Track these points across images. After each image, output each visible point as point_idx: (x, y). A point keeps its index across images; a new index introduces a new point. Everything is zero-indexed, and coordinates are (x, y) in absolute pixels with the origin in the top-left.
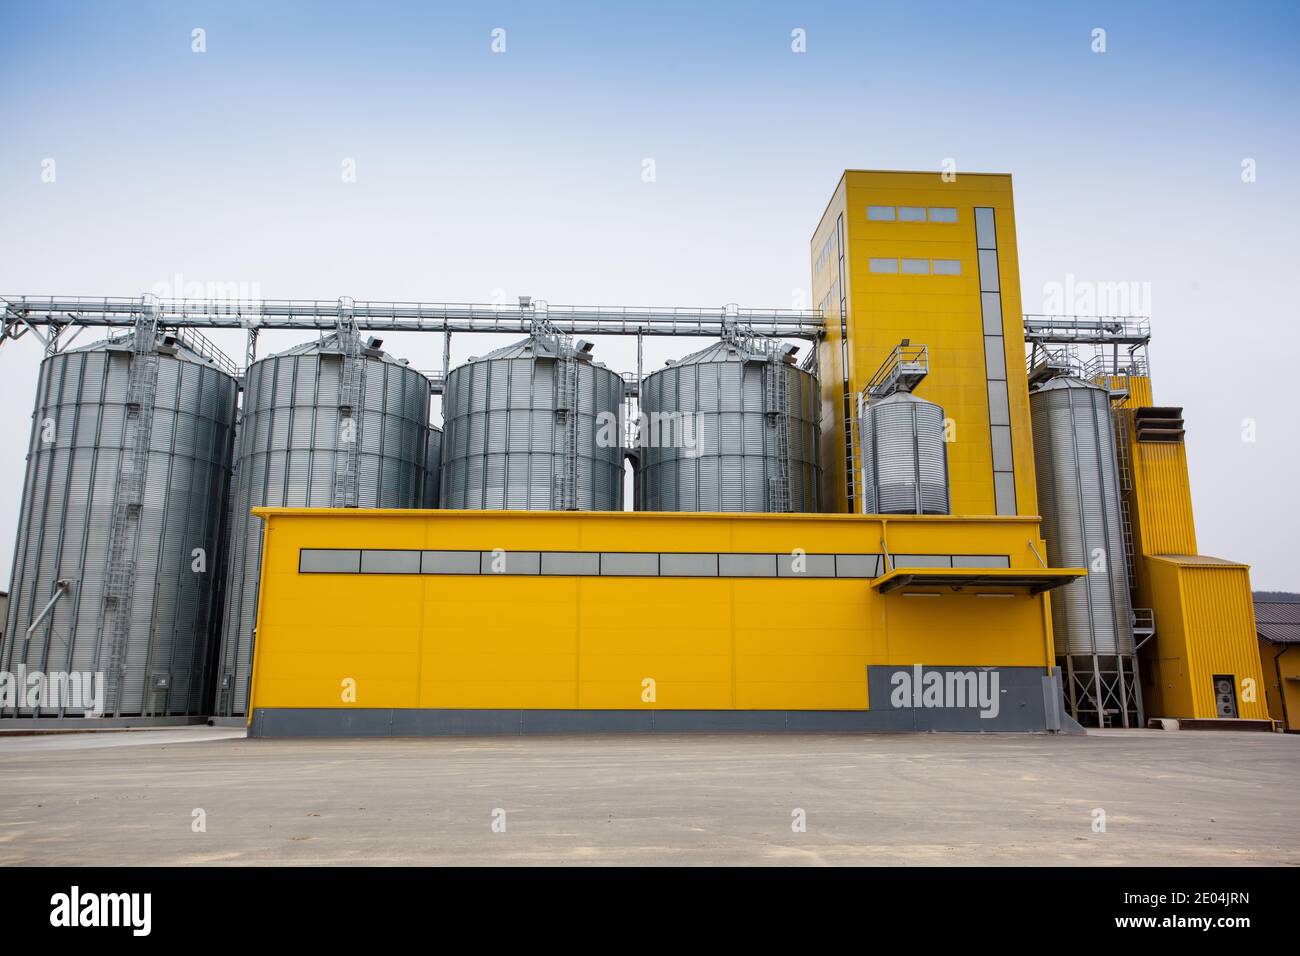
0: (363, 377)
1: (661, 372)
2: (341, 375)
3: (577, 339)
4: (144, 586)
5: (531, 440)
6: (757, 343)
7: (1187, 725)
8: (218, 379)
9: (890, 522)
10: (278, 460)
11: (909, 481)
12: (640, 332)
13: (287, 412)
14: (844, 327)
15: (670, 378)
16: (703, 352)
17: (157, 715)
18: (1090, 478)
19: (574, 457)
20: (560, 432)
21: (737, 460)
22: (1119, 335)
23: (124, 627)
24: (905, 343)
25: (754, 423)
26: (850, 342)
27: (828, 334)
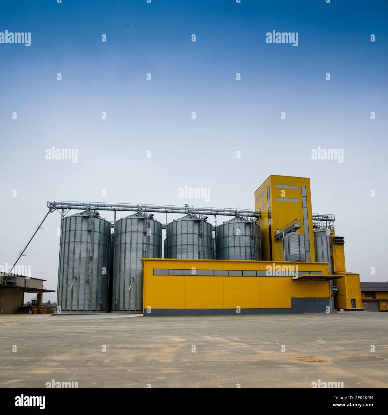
0: (149, 224)
1: (223, 225)
2: (143, 223)
3: (203, 216)
4: (95, 278)
5: (193, 241)
7: (345, 310)
8: (108, 223)
10: (123, 246)
12: (215, 214)
13: (130, 233)
14: (270, 215)
15: (226, 227)
16: (232, 220)
17: (100, 310)
18: (325, 253)
19: (204, 246)
20: (200, 239)
21: (244, 248)
22: (328, 218)
23: (91, 288)
25: (248, 238)
27: (262, 216)
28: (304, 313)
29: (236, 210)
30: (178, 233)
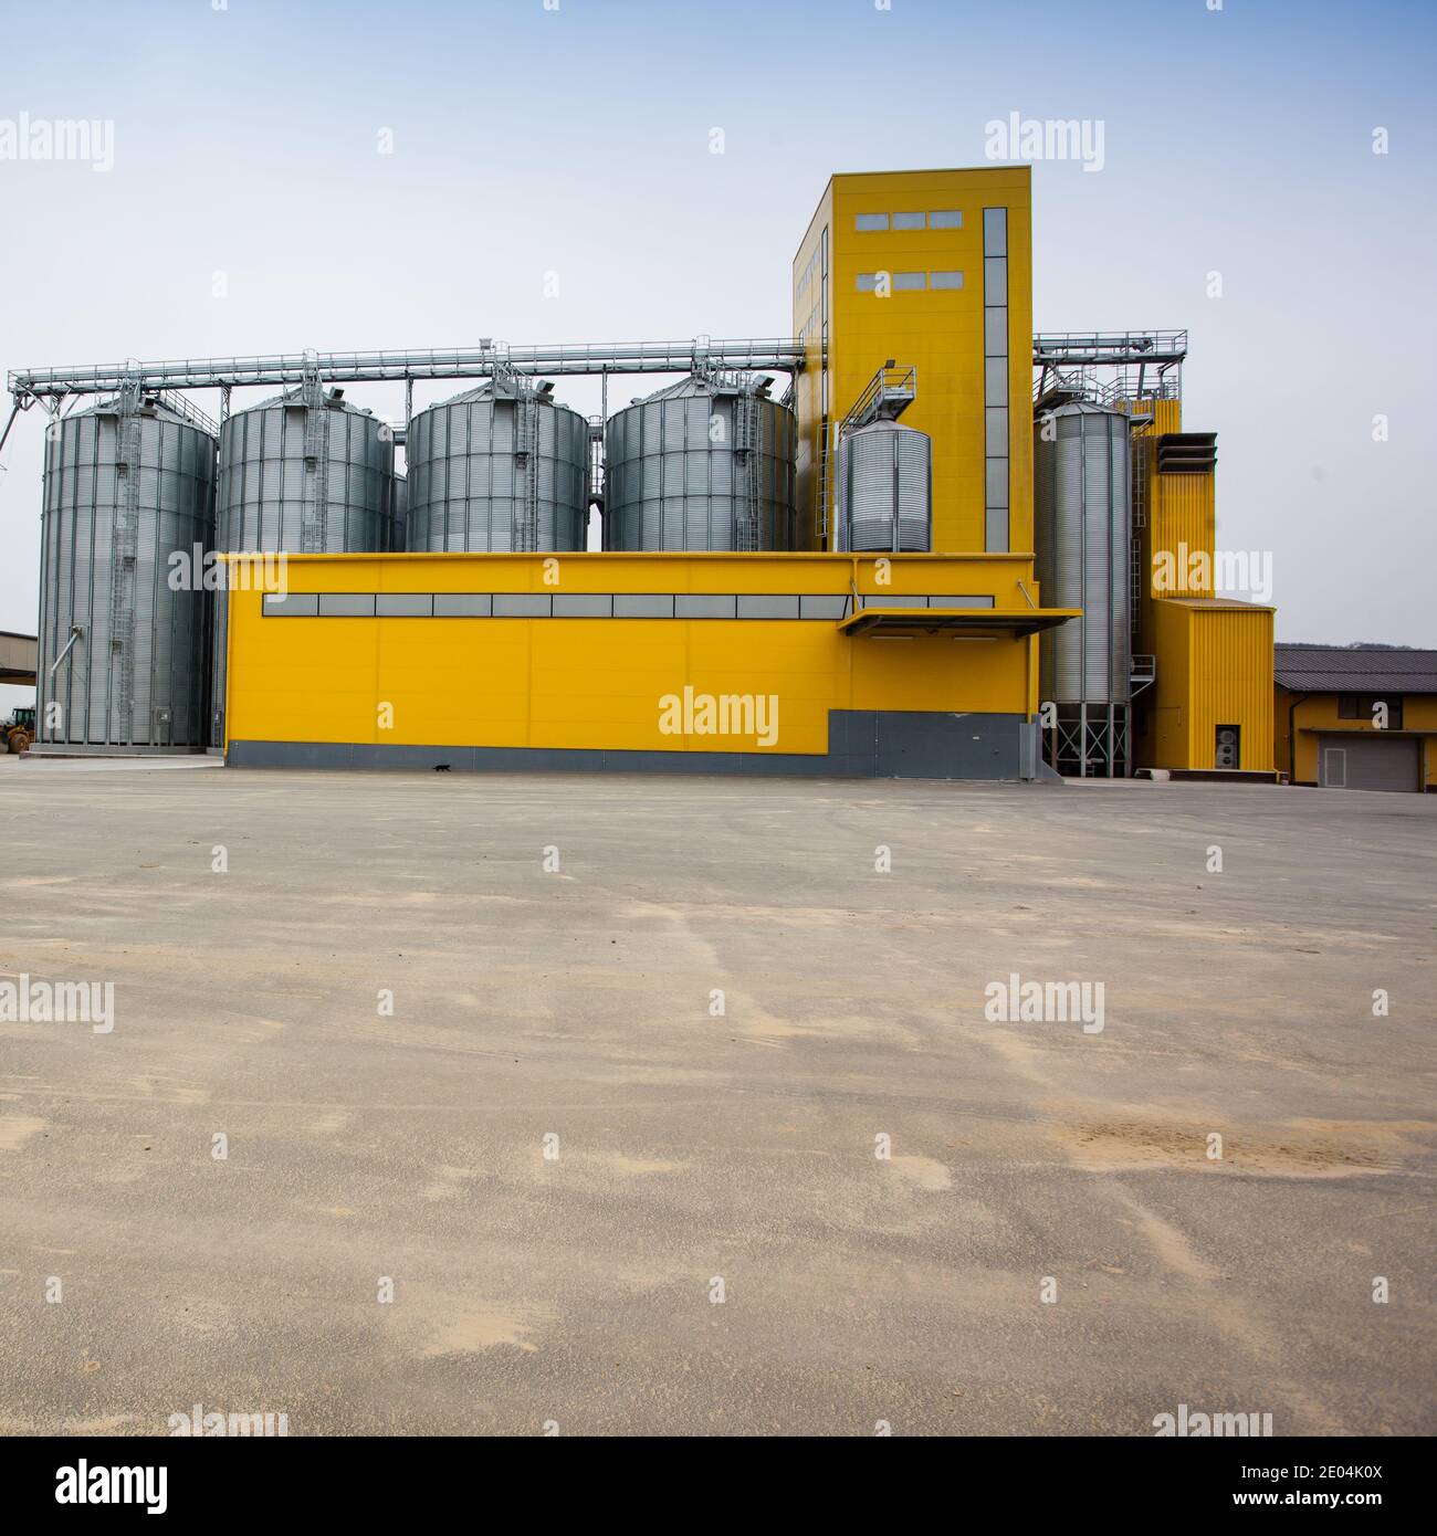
0: (326, 427)
1: (626, 411)
2: (305, 427)
3: (536, 380)
4: (143, 631)
5: (491, 485)
6: (728, 376)
8: (196, 438)
9: (861, 561)
10: (251, 512)
11: (886, 516)
12: (605, 371)
13: (257, 465)
14: (825, 356)
15: (634, 418)
16: (671, 388)
17: (163, 744)
18: (1097, 515)
19: (535, 501)
20: (520, 476)
21: (703, 501)
22: (1148, 352)
23: (129, 668)
24: (890, 365)
25: (722, 462)
26: (831, 372)
27: (808, 364)
28: (886, 780)
29: (691, 345)
30: (454, 450)
